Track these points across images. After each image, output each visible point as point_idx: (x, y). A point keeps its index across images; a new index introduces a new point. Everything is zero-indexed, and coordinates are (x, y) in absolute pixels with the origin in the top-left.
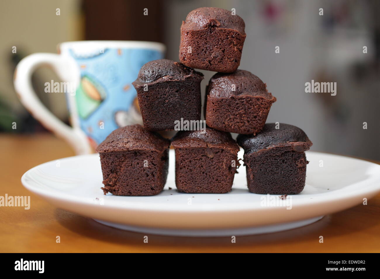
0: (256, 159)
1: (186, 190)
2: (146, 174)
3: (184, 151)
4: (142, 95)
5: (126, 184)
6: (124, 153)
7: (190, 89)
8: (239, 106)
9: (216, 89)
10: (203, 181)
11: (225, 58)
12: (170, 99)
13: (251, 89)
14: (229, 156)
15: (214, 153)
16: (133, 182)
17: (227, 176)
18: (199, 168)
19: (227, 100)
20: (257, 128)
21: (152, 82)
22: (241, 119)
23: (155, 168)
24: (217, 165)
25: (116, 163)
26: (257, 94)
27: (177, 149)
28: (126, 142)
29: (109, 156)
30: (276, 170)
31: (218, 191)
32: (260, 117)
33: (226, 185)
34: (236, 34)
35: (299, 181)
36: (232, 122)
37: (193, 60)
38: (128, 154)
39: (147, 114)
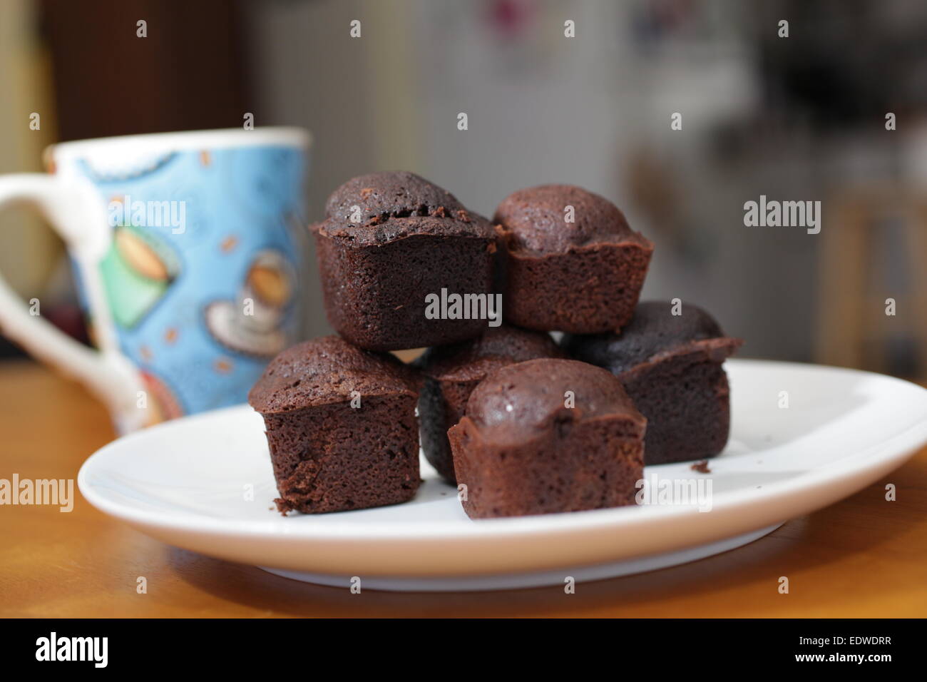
2: (388, 453)
5: (341, 483)
8: (587, 269)
13: (608, 228)
16: (358, 476)
19: (559, 258)
20: (624, 316)
22: (591, 299)
23: (409, 435)
25: (311, 435)
26: (621, 239)
27: (453, 383)
28: (337, 381)
29: (295, 421)
32: (630, 290)
36: (572, 307)
38: (342, 409)
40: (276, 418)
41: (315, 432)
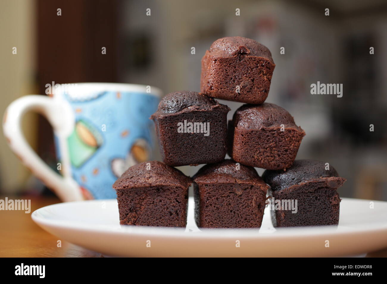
0: (287, 196)
2: (169, 213)
3: (210, 187)
4: (166, 127)
5: (147, 224)
6: (145, 189)
7: (217, 120)
8: (269, 138)
9: (244, 121)
10: (230, 220)
11: (254, 88)
13: (282, 121)
14: (259, 193)
15: (243, 189)
16: (155, 222)
17: (257, 215)
18: (226, 206)
19: (257, 132)
20: (288, 163)
21: (176, 112)
22: (271, 153)
23: (179, 205)
24: (246, 203)
25: (136, 201)
26: (288, 126)
27: (203, 185)
28: (148, 177)
29: (129, 193)
30: (309, 208)
32: (291, 151)
33: (255, 225)
34: (266, 63)
35: (333, 219)
36: (262, 155)
37: (221, 89)
38: (150, 190)
39: (170, 147)
40: (120, 192)
41: (137, 199)
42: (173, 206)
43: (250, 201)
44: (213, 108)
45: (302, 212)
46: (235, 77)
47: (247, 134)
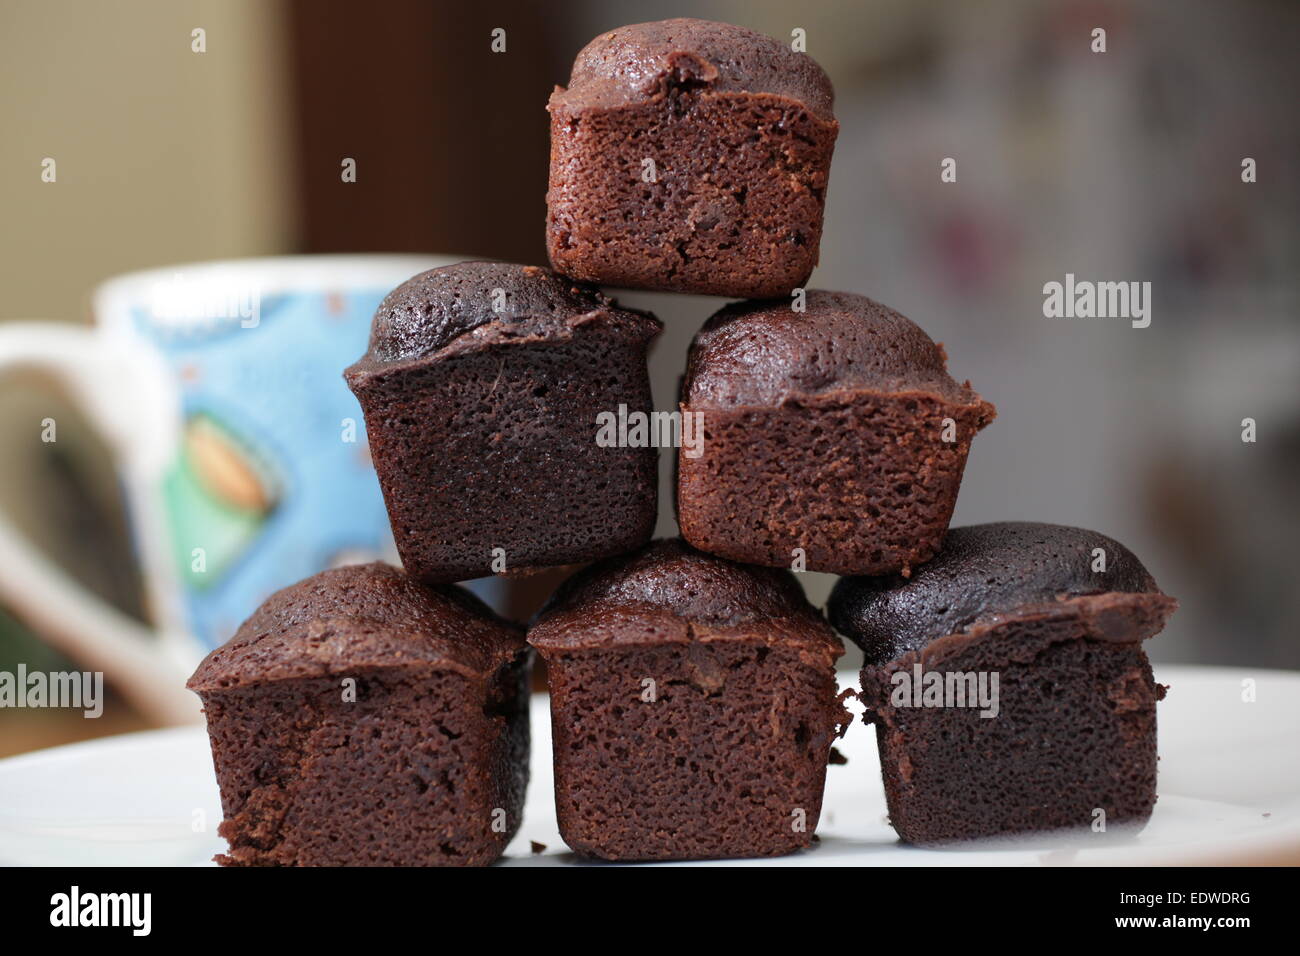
1: (604, 849)
2: (414, 781)
3: (584, 665)
4: (383, 419)
5: (327, 832)
6: (309, 686)
8: (826, 441)
10: (680, 800)
11: (750, 229)
12: (508, 426)
13: (878, 364)
14: (795, 680)
15: (725, 666)
16: (357, 823)
17: (793, 774)
18: (658, 742)
19: (767, 415)
20: (917, 542)
21: (424, 354)
22: (840, 502)
23: (455, 749)
24: (742, 722)
25: (276, 736)
26: (905, 382)
27: (553, 656)
28: (318, 636)
29: (245, 708)
30: (1017, 732)
31: (754, 845)
32: (926, 489)
33: (789, 814)
34: (790, 117)
35: (1129, 776)
36: (798, 516)
37: (606, 241)
38: (330, 690)
39: (408, 501)
40: (213, 701)
41: (283, 731)
42: (428, 751)
43: (758, 714)
44: (575, 327)
45: (989, 752)
46: (665, 186)
47: (725, 427)
